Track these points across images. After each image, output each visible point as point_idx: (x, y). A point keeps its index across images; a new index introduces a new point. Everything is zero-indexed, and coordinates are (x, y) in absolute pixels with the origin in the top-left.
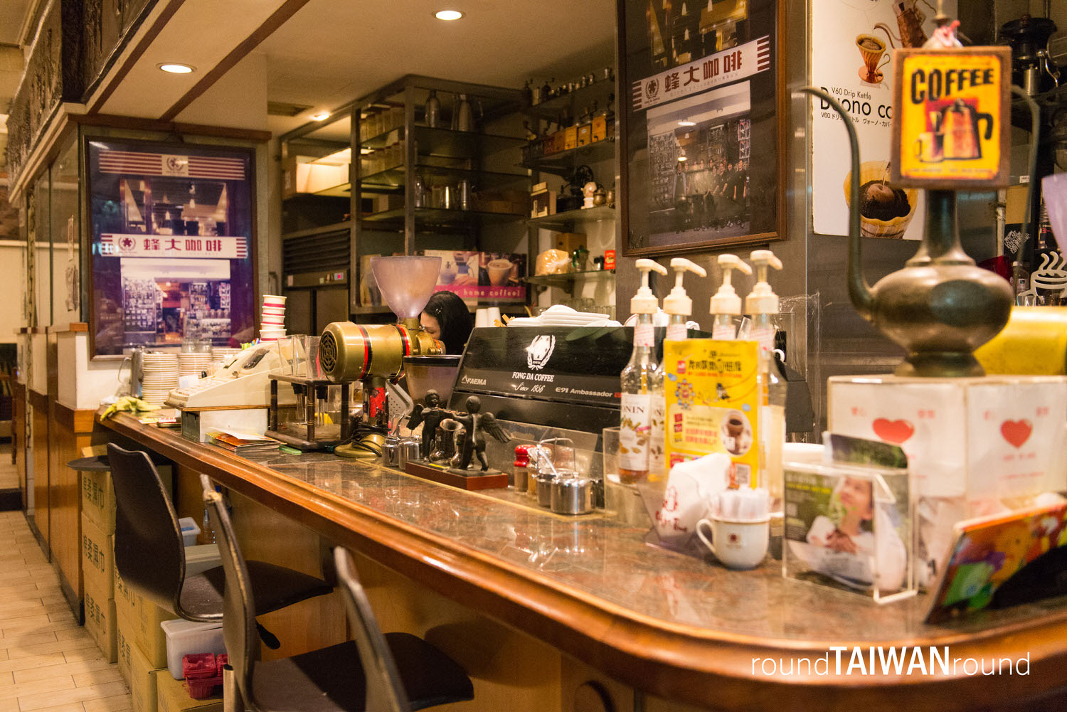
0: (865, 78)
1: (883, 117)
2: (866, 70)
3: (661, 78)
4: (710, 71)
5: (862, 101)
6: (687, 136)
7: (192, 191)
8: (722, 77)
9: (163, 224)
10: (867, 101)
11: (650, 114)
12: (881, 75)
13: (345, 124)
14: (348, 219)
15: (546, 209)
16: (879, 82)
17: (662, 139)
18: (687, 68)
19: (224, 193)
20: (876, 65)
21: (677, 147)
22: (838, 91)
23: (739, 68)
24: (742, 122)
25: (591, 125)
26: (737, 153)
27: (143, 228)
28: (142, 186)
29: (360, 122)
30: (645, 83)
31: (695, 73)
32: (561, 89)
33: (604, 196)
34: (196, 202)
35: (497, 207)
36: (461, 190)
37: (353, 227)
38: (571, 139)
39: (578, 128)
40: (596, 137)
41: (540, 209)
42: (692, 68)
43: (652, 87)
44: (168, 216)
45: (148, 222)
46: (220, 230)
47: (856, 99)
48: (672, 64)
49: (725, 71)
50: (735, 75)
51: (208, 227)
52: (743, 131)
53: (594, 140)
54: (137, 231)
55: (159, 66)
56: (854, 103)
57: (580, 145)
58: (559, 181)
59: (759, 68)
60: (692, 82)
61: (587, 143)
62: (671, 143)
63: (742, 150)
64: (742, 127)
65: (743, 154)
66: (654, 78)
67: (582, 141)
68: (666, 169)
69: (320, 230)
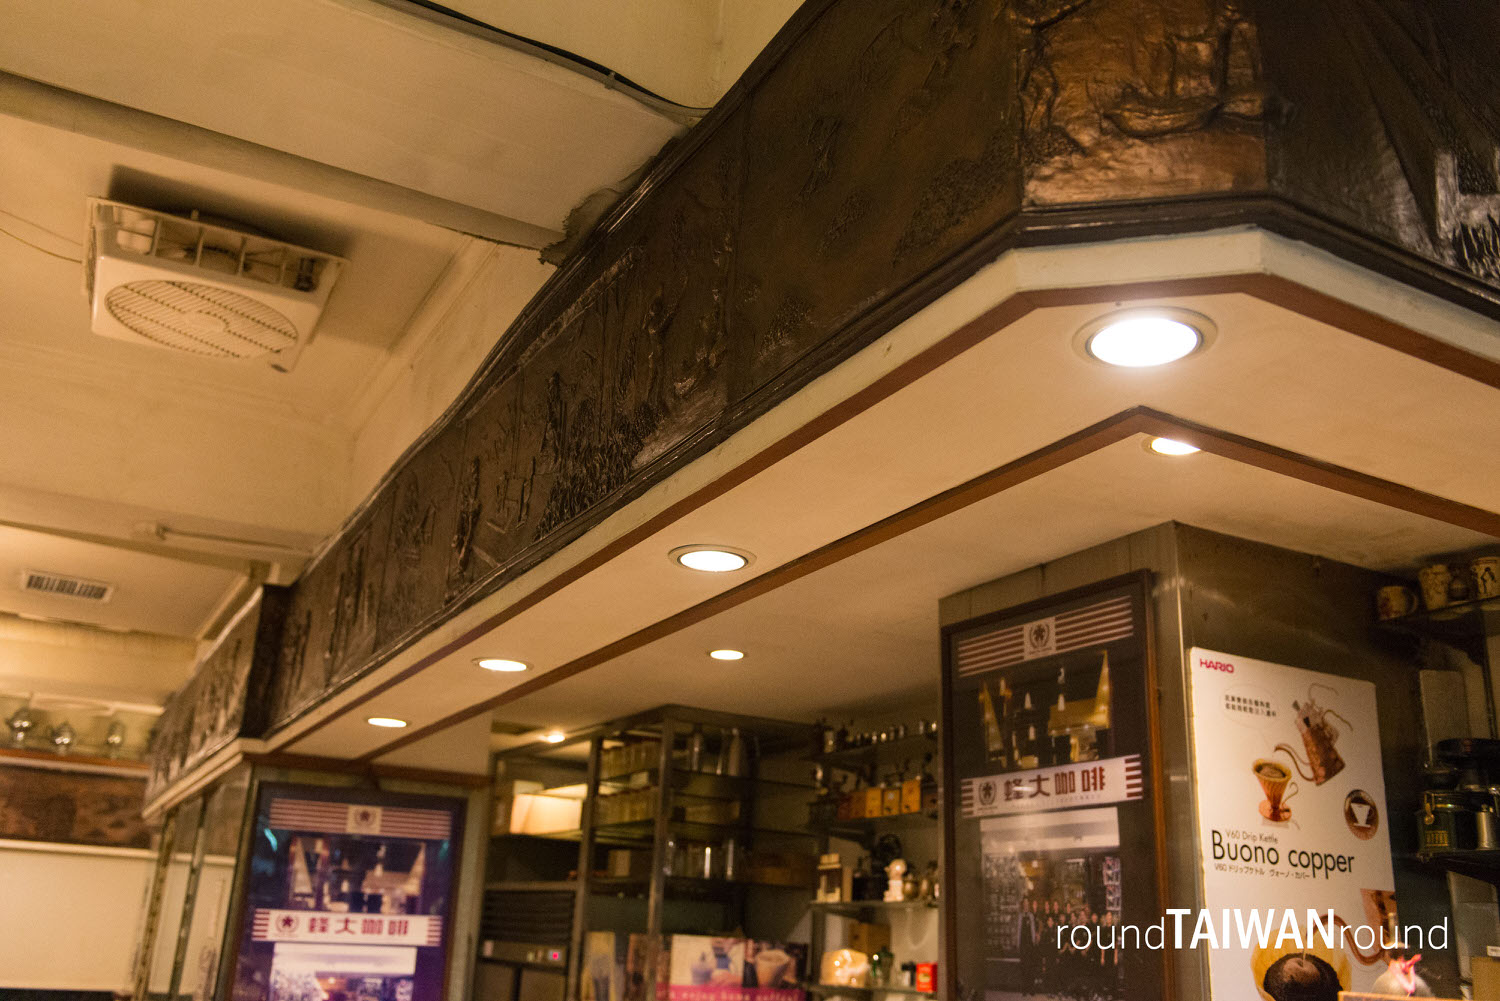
0: (1268, 815)
1: (1295, 866)
2: (1268, 806)
3: (999, 781)
4: (1064, 785)
5: (1266, 846)
6: (1035, 864)
7: (382, 853)
8: (1078, 797)
9: (338, 897)
10: (1273, 845)
11: (985, 826)
12: (1288, 810)
13: (584, 748)
14: (575, 878)
15: (838, 891)
16: (1287, 819)
17: (1001, 861)
18: (1033, 775)
19: (421, 857)
20: (1280, 796)
21: (1021, 877)
22: (1234, 835)
23: (1101, 788)
24: (1109, 860)
25: (900, 789)
26: (1104, 901)
27: (311, 902)
28: (319, 847)
29: (602, 752)
30: (977, 783)
31: (1043, 784)
32: (862, 737)
33: (916, 884)
34: (387, 868)
35: (773, 876)
36: (725, 853)
37: (580, 888)
38: (874, 803)
39: (883, 792)
40: (907, 807)
41: (830, 890)
42: (1039, 777)
43: (987, 790)
44: (345, 887)
45: (318, 895)
46: (411, 906)
47: (1258, 844)
48: (1013, 768)
49: (1084, 790)
50: (1095, 797)
51: (394, 901)
52: (1110, 872)
53: (905, 811)
54: (302, 907)
55: (366, 720)
56: (1256, 849)
57: (886, 813)
58: (855, 849)
59: (1130, 795)
60: (1040, 795)
61: (895, 812)
62: (1013, 869)
63: (1110, 898)
64: (1109, 868)
65: (1111, 904)
66: (990, 779)
67: (889, 809)
68: (1007, 904)
69: (536, 886)
